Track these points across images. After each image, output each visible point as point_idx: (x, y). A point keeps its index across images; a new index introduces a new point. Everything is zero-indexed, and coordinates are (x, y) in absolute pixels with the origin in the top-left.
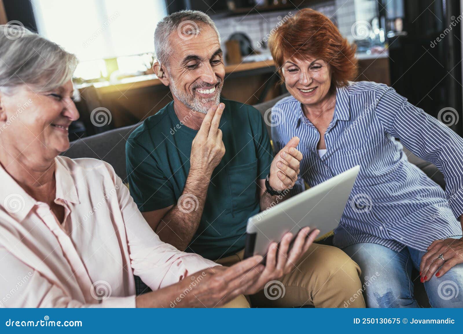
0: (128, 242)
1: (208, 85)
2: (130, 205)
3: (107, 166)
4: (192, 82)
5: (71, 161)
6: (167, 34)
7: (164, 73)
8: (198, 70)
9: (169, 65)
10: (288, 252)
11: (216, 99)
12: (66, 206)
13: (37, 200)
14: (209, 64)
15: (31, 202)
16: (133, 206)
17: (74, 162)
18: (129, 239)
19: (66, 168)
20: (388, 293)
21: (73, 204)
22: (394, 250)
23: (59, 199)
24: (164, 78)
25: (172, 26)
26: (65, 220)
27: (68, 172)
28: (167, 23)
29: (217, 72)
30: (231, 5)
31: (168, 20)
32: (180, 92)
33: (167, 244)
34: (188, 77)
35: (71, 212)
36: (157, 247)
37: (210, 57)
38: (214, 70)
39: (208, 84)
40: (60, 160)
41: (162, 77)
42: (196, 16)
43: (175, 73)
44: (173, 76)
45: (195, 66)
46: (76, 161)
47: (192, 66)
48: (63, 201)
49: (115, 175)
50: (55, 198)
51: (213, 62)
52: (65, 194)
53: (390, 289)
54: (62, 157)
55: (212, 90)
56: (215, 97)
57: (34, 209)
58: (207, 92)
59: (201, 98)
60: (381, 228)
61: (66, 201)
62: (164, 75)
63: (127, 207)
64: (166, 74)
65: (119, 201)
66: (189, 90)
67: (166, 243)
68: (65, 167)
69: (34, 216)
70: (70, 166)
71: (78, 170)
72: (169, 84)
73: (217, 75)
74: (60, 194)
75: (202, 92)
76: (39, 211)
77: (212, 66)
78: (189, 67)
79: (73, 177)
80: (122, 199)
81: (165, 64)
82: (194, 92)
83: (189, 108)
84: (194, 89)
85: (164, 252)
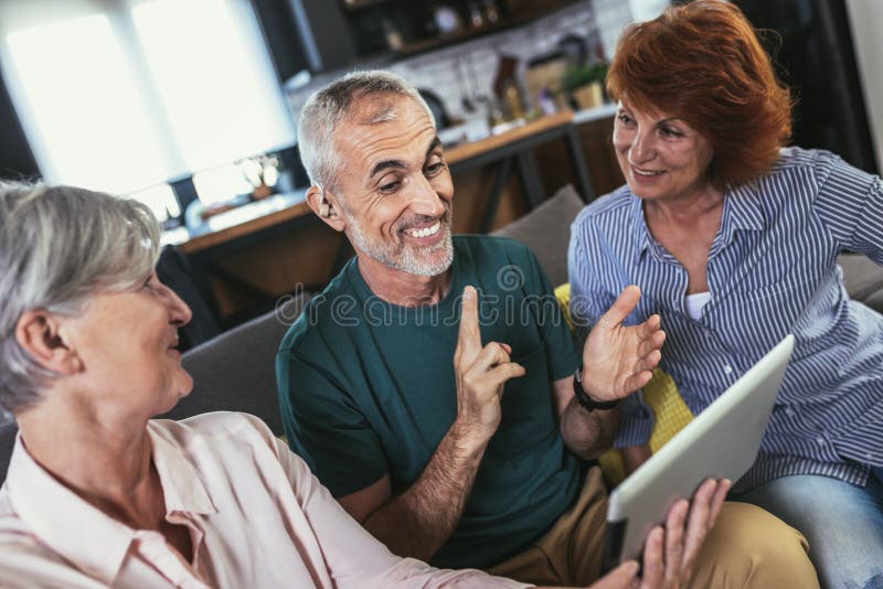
0: (329, 571)
1: (428, 220)
2: (317, 494)
3: (252, 422)
4: (394, 219)
5: (178, 426)
6: (329, 129)
7: (331, 207)
8: (404, 193)
9: (341, 190)
10: (683, 541)
11: (445, 244)
12: (192, 526)
13: (135, 526)
14: (423, 177)
15: (124, 535)
16: (323, 495)
17: (185, 426)
18: (330, 565)
19: (171, 443)
20: (874, 578)
21: (205, 517)
22: (853, 484)
23: (174, 513)
24: (333, 217)
25: (337, 112)
26: (196, 555)
27: (178, 450)
28: (325, 106)
29: (440, 190)
30: (395, 40)
31: (325, 100)
32: (372, 242)
33: (408, 559)
34: (386, 209)
35: (204, 534)
36: (390, 570)
37: (423, 160)
38: (434, 187)
39: (427, 217)
40: (155, 429)
41: (329, 215)
42: (380, 82)
43: (356, 206)
44: (353, 212)
45: (395, 186)
46: (188, 424)
47: (389, 186)
48: (182, 515)
49: (273, 438)
50: (165, 513)
51: (428, 169)
52: (184, 500)
53: (877, 568)
54: (160, 423)
55: (435, 229)
56: (442, 242)
57: (134, 548)
58: (426, 232)
59: (416, 248)
60: (821, 441)
61: (189, 513)
62: (332, 211)
63: (313, 499)
64: (336, 209)
65: (294, 490)
66: (392, 236)
67: (404, 557)
68: (169, 441)
69: (135, 564)
70: (179, 438)
71: (197, 442)
72: (345, 228)
73: (442, 197)
74: (173, 502)
75: (415, 234)
76: (144, 549)
77: (428, 178)
78: (384, 188)
79: (192, 459)
80: (298, 486)
81: (331, 190)
82: (401, 238)
83: (392, 268)
84: (401, 231)
85: (405, 578)
